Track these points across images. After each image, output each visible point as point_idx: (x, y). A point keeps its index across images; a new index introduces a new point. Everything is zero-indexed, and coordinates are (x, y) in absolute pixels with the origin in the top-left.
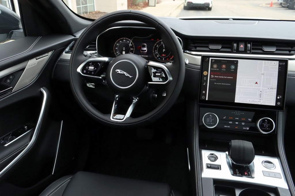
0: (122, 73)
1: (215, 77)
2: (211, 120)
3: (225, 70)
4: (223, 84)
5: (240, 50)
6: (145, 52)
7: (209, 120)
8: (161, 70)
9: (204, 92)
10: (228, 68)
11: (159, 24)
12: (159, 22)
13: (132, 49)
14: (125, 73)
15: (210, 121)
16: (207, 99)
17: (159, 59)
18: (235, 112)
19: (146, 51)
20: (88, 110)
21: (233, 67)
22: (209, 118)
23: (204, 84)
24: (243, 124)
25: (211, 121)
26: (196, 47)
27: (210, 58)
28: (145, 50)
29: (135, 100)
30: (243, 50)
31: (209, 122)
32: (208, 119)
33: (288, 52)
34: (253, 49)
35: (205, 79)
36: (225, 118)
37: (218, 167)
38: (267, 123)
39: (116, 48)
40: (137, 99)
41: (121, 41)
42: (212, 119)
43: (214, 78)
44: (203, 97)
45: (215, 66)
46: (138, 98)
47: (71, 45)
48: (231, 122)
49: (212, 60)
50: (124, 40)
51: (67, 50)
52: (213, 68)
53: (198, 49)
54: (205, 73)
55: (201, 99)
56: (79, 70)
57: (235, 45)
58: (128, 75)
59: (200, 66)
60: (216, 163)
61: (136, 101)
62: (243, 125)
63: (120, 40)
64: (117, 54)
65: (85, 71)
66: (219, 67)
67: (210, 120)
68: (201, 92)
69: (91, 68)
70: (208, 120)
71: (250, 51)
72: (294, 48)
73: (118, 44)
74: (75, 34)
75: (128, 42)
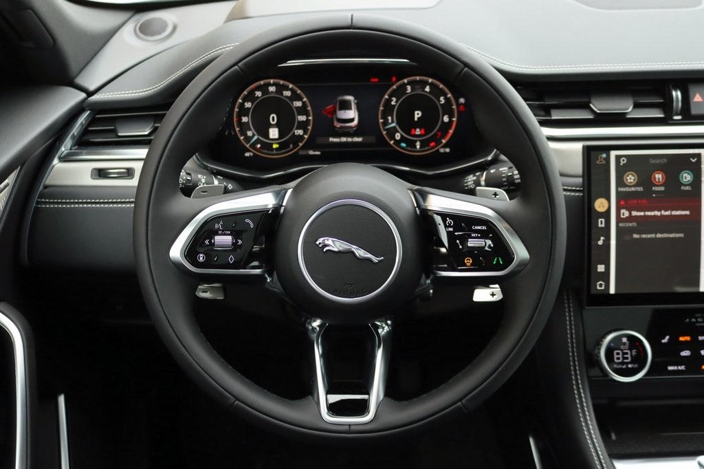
0: (343, 249)
1: (634, 213)
2: (627, 353)
3: (662, 189)
4: (659, 236)
5: (694, 111)
6: (351, 127)
7: (620, 356)
8: (484, 228)
9: (601, 268)
10: (672, 180)
11: (466, 65)
12: (466, 59)
13: (302, 118)
14: (354, 248)
15: (624, 358)
16: (612, 291)
17: (403, 145)
18: (696, 318)
19: (356, 122)
20: (237, 399)
21: (687, 177)
22: (622, 350)
23: (600, 243)
25: (627, 358)
27: (613, 154)
28: (352, 120)
29: (383, 328)
31: (622, 363)
32: (618, 354)
35: (602, 223)
36: (666, 340)
39: (245, 119)
40: (387, 324)
41: (259, 94)
42: (630, 349)
43: (631, 218)
44: (600, 286)
45: (631, 178)
46: (389, 322)
48: (686, 353)
49: (618, 158)
50: (272, 89)
52: (626, 186)
54: (600, 205)
55: (593, 292)
56: (176, 251)
57: (677, 95)
58: (369, 255)
59: (580, 180)
61: (385, 331)
63: (258, 89)
64: (248, 139)
65: (201, 258)
66: (646, 181)
67: (624, 354)
68: (590, 268)
69: (223, 240)
70: (617, 356)
73: (248, 105)
75: (288, 93)
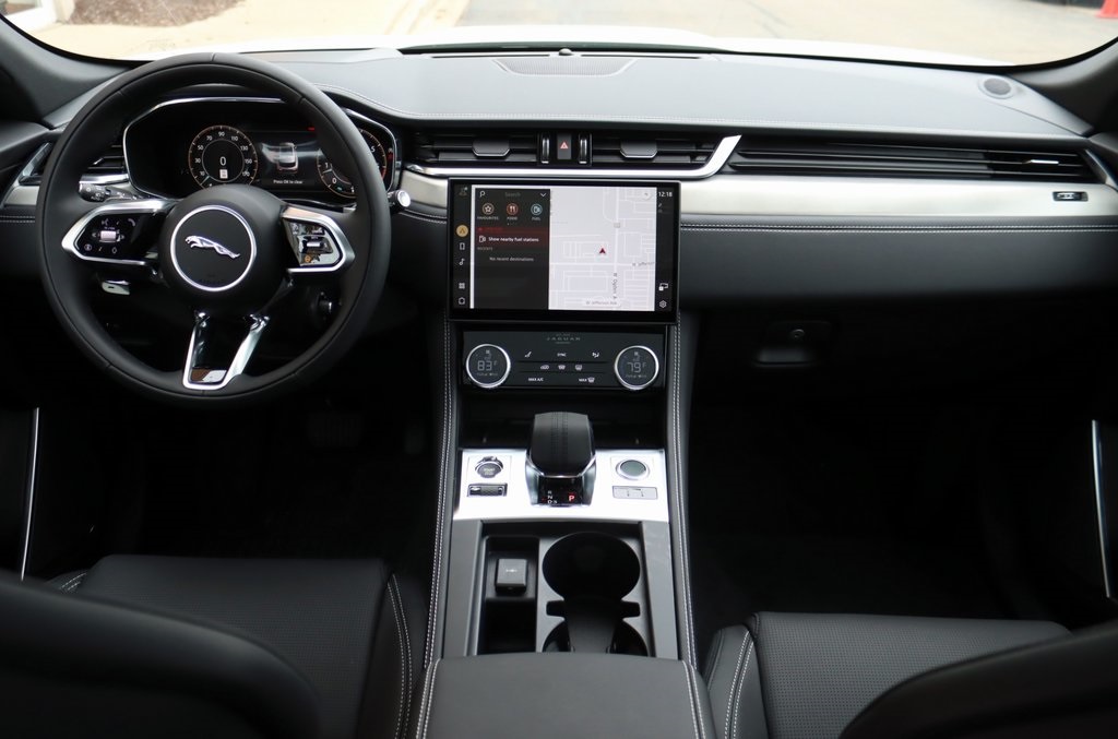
0: (205, 245)
1: (491, 239)
2: (489, 363)
3: (516, 218)
4: (512, 259)
5: (560, 157)
6: (292, 171)
7: (483, 366)
8: (321, 232)
9: (462, 286)
10: (524, 212)
11: (304, 96)
13: (249, 161)
14: (215, 245)
15: (486, 368)
16: (472, 306)
17: (340, 189)
18: (557, 337)
19: (296, 166)
20: (111, 364)
21: (537, 209)
22: (485, 361)
23: (461, 263)
24: (579, 368)
25: (489, 368)
26: (437, 153)
27: (474, 187)
28: (293, 164)
29: (259, 323)
30: (569, 157)
31: (484, 372)
32: (481, 363)
33: (687, 160)
34: (596, 153)
35: (462, 247)
36: (528, 355)
37: (500, 491)
38: (638, 359)
39: (198, 160)
40: (263, 319)
41: (210, 138)
42: (492, 360)
43: (487, 243)
44: (461, 302)
45: (488, 209)
46: (266, 318)
47: (38, 155)
48: (545, 367)
49: (478, 190)
50: (221, 134)
51: (27, 172)
52: (483, 215)
53: (443, 157)
54: (461, 231)
55: (455, 306)
56: (69, 242)
57: (546, 143)
58: (226, 251)
59: (445, 210)
60: (498, 479)
61: (261, 327)
62: (579, 372)
63: (209, 133)
64: (201, 178)
65: (88, 247)
66: (500, 210)
67: (486, 364)
68: (453, 286)
69: (108, 235)
70: (481, 365)
71: (588, 160)
72: (704, 146)
73: (200, 148)
74: (48, 119)
75: (236, 138)
